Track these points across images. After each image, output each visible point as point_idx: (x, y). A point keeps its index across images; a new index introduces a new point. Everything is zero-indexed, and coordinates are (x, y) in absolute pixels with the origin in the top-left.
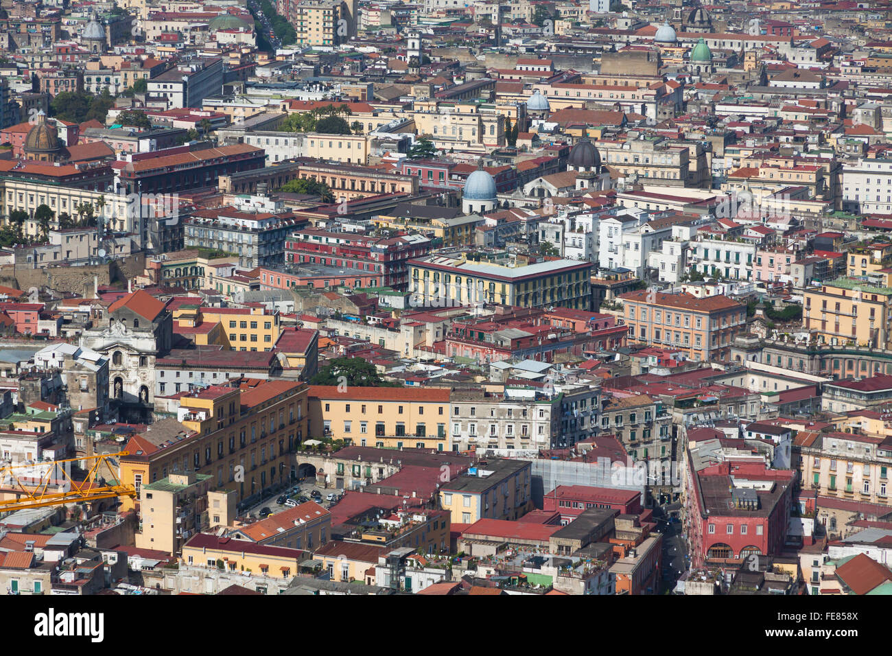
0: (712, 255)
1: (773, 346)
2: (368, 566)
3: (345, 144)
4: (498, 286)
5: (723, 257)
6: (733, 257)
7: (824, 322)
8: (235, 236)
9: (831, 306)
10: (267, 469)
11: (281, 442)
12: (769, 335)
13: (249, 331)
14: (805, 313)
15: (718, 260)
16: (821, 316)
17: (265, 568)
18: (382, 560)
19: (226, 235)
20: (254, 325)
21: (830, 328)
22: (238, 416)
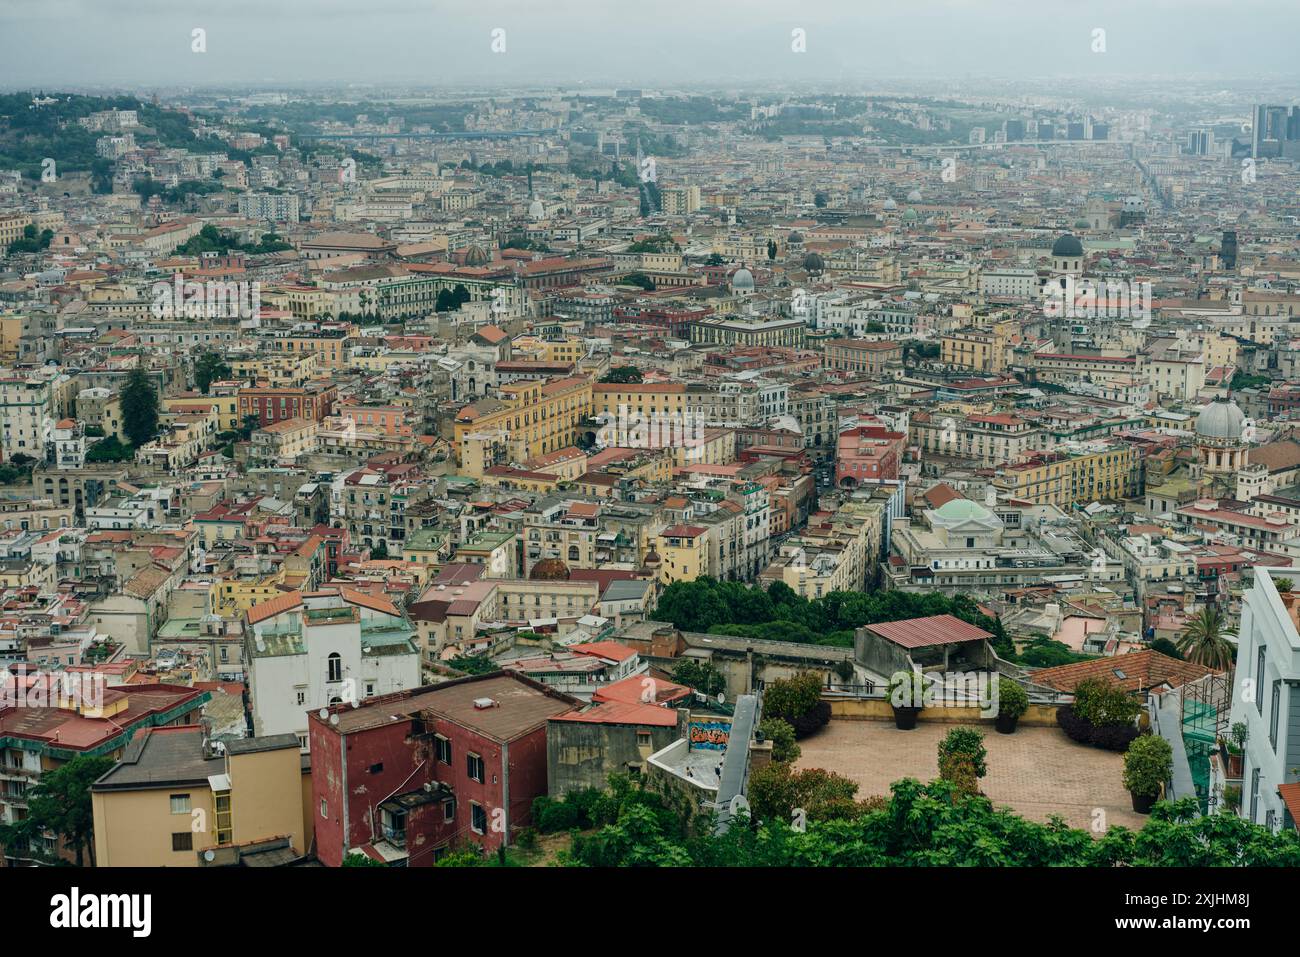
0: (887, 319)
1: (921, 372)
2: (607, 488)
3: (666, 259)
4: (744, 335)
5: (895, 320)
6: (901, 320)
7: (954, 357)
8: (584, 309)
9: (958, 346)
10: (563, 434)
11: (573, 418)
12: (918, 365)
13: (566, 354)
14: (942, 351)
15: (891, 322)
16: (951, 353)
17: (535, 487)
18: (616, 483)
19: (578, 308)
20: (570, 350)
21: (958, 360)
22: (540, 399)
